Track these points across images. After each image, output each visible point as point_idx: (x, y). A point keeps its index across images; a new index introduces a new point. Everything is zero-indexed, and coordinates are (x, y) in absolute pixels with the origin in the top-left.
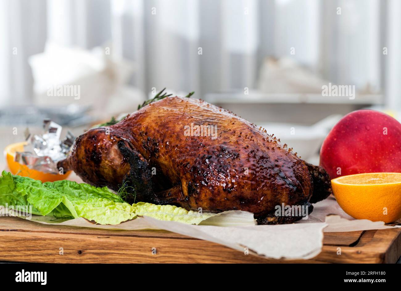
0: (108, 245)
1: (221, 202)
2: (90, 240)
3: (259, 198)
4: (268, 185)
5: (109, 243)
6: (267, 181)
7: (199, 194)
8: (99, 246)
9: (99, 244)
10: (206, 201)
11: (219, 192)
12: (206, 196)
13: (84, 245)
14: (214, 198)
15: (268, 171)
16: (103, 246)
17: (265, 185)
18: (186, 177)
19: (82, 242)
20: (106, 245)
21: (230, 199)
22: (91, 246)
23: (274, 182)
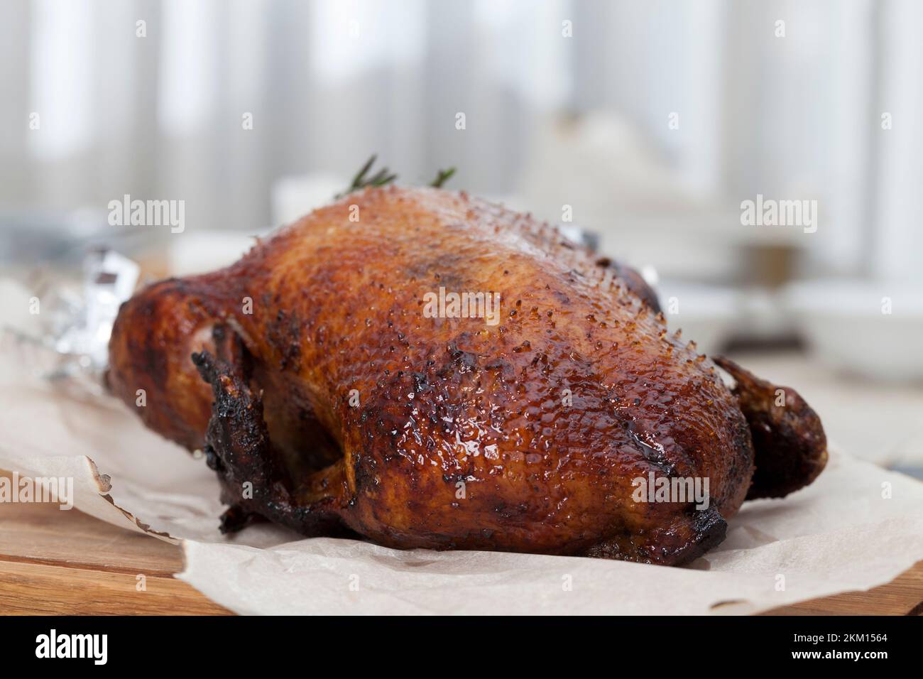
0: (147, 603)
1: (441, 514)
2: (99, 587)
3: (551, 505)
4: (579, 462)
5: (150, 597)
6: (577, 450)
7: (379, 489)
8: (122, 605)
9: (121, 600)
10: (400, 509)
11: (433, 484)
12: (397, 496)
13: (81, 601)
14: (422, 502)
15: (585, 420)
16: (134, 606)
17: (570, 465)
18: (352, 438)
19: (77, 591)
20: (144, 602)
21: (466, 506)
22: (102, 604)
23: (600, 454)
